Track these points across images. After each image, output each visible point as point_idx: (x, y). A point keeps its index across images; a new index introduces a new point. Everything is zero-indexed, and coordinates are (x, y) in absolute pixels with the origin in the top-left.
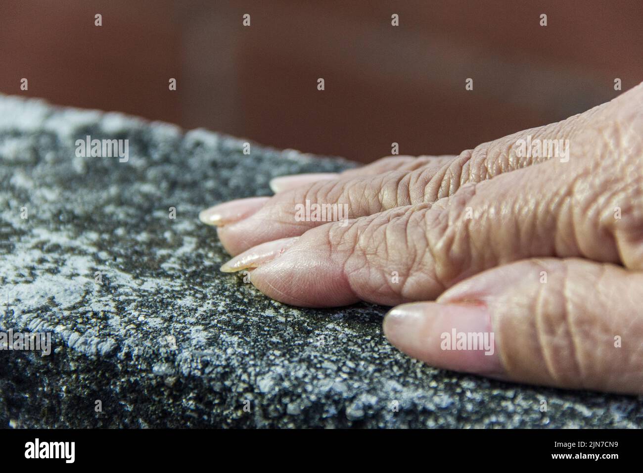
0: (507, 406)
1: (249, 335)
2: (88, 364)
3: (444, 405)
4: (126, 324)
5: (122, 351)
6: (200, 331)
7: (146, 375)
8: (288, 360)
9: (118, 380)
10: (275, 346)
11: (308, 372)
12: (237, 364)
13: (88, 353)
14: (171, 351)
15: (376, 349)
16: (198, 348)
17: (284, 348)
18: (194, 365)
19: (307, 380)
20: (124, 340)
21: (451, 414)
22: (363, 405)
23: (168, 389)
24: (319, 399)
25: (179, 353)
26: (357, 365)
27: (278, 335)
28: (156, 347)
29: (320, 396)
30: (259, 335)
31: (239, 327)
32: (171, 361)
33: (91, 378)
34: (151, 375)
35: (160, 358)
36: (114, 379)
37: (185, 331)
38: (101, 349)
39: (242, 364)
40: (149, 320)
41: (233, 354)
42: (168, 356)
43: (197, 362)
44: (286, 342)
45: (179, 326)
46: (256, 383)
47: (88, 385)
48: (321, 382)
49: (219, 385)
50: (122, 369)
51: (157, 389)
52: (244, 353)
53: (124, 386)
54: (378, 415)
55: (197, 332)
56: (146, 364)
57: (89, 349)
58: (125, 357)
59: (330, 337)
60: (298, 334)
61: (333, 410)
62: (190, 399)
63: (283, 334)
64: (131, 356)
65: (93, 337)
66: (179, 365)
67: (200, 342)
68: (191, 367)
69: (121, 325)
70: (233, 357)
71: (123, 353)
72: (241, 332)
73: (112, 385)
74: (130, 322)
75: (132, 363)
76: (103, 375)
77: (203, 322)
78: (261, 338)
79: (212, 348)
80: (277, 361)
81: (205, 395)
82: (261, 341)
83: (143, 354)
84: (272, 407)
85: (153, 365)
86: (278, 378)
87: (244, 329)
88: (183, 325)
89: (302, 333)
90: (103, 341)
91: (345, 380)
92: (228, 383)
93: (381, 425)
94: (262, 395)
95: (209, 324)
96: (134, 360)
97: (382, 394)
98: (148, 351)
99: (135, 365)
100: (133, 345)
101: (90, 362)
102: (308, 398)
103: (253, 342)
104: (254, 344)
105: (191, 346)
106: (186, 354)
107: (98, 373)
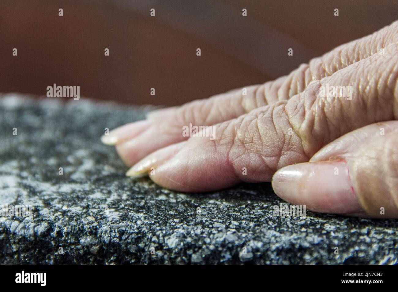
0: (364, 239)
1: (151, 212)
2: (27, 245)
3: (316, 242)
4: (53, 213)
5: (54, 231)
6: (113, 212)
7: (75, 247)
8: (186, 224)
9: (52, 254)
10: (174, 216)
11: (204, 231)
12: (146, 231)
13: (27, 235)
14: (93, 227)
15: (252, 212)
16: (114, 222)
17: (180, 217)
18: (113, 234)
19: (204, 235)
20: (54, 223)
21: (323, 248)
22: (252, 249)
23: (93, 256)
24: (217, 247)
25: (99, 228)
26: (241, 223)
27: (174, 210)
28: (81, 225)
29: (217, 245)
30: (159, 211)
31: (143, 207)
32: (94, 234)
33: (30, 256)
34: (79, 247)
35: (84, 233)
36: (49, 255)
37: (101, 213)
38: (37, 230)
39: (151, 230)
40: (71, 209)
41: (142, 224)
42: (91, 230)
43: (115, 232)
44: (181, 214)
45: (95, 210)
46: (164, 242)
47: (28, 262)
48: (216, 236)
49: (134, 247)
50: (55, 245)
51: (84, 257)
52: (150, 223)
53: (57, 258)
54: (264, 255)
55: (110, 213)
56: (74, 238)
57: (27, 232)
58: (57, 235)
59: (213, 209)
60: (189, 209)
61: (228, 256)
62: (112, 261)
63: (177, 209)
64: (62, 234)
65: (30, 223)
66: (100, 236)
67: (115, 219)
68: (111, 236)
69: (50, 214)
70: (142, 226)
71: (55, 232)
72: (145, 210)
73: (47, 259)
74: (56, 211)
75: (63, 239)
76: (40, 252)
77: (113, 207)
78: (161, 213)
79: (124, 222)
80: (178, 226)
81: (123, 257)
82: (162, 214)
83: (71, 231)
84: (179, 259)
85: (80, 239)
86: (182, 236)
87: (147, 208)
88: (98, 209)
89: (191, 208)
90: (38, 225)
91: (234, 233)
92: (141, 245)
93: (268, 263)
94: (170, 250)
95: (118, 207)
96: (65, 236)
97: (265, 240)
98: (75, 229)
99: (65, 240)
100: (62, 226)
101: (29, 242)
102: (207, 248)
103: (155, 215)
104: (157, 217)
105: (108, 222)
106: (105, 228)
107: (35, 250)
